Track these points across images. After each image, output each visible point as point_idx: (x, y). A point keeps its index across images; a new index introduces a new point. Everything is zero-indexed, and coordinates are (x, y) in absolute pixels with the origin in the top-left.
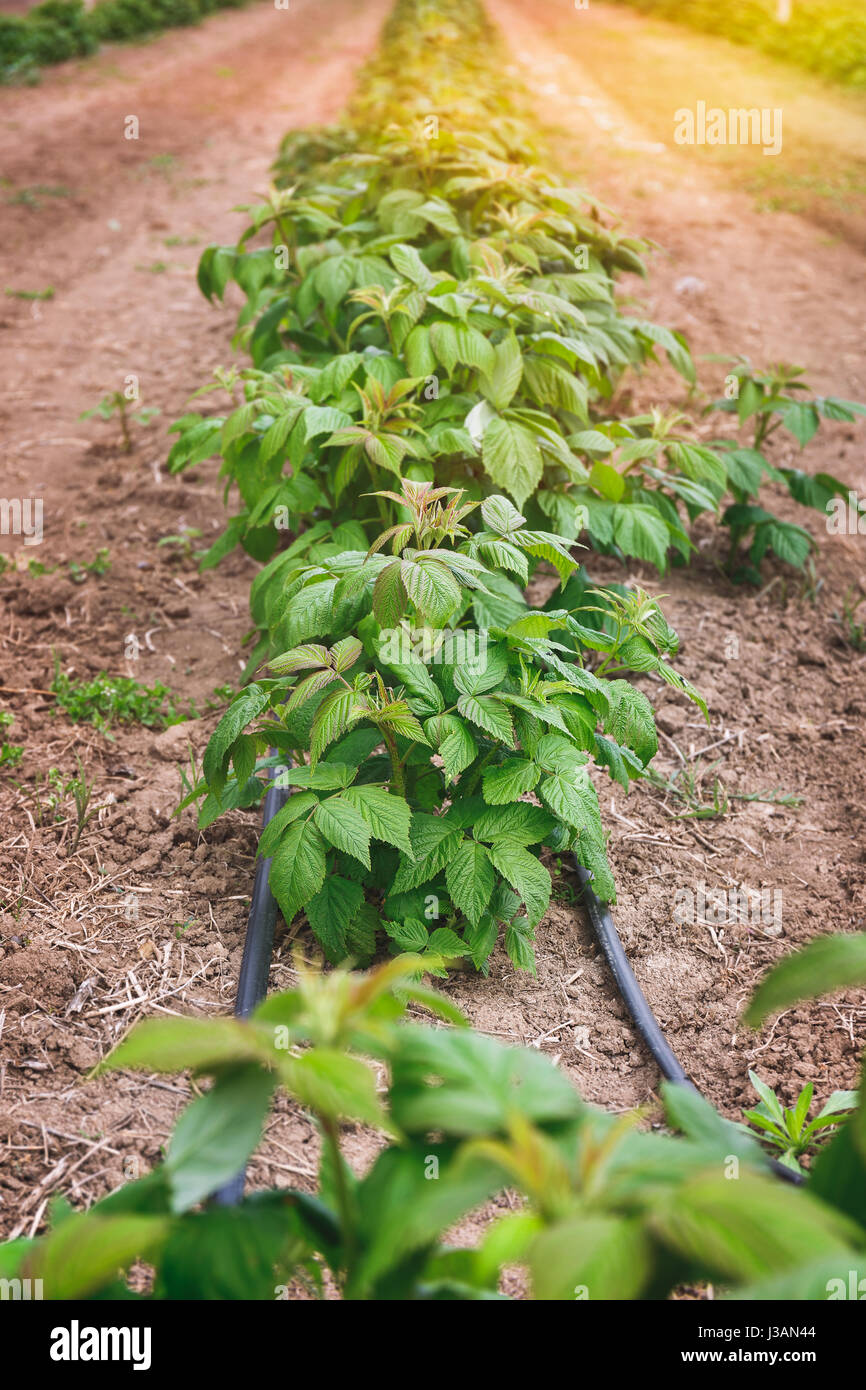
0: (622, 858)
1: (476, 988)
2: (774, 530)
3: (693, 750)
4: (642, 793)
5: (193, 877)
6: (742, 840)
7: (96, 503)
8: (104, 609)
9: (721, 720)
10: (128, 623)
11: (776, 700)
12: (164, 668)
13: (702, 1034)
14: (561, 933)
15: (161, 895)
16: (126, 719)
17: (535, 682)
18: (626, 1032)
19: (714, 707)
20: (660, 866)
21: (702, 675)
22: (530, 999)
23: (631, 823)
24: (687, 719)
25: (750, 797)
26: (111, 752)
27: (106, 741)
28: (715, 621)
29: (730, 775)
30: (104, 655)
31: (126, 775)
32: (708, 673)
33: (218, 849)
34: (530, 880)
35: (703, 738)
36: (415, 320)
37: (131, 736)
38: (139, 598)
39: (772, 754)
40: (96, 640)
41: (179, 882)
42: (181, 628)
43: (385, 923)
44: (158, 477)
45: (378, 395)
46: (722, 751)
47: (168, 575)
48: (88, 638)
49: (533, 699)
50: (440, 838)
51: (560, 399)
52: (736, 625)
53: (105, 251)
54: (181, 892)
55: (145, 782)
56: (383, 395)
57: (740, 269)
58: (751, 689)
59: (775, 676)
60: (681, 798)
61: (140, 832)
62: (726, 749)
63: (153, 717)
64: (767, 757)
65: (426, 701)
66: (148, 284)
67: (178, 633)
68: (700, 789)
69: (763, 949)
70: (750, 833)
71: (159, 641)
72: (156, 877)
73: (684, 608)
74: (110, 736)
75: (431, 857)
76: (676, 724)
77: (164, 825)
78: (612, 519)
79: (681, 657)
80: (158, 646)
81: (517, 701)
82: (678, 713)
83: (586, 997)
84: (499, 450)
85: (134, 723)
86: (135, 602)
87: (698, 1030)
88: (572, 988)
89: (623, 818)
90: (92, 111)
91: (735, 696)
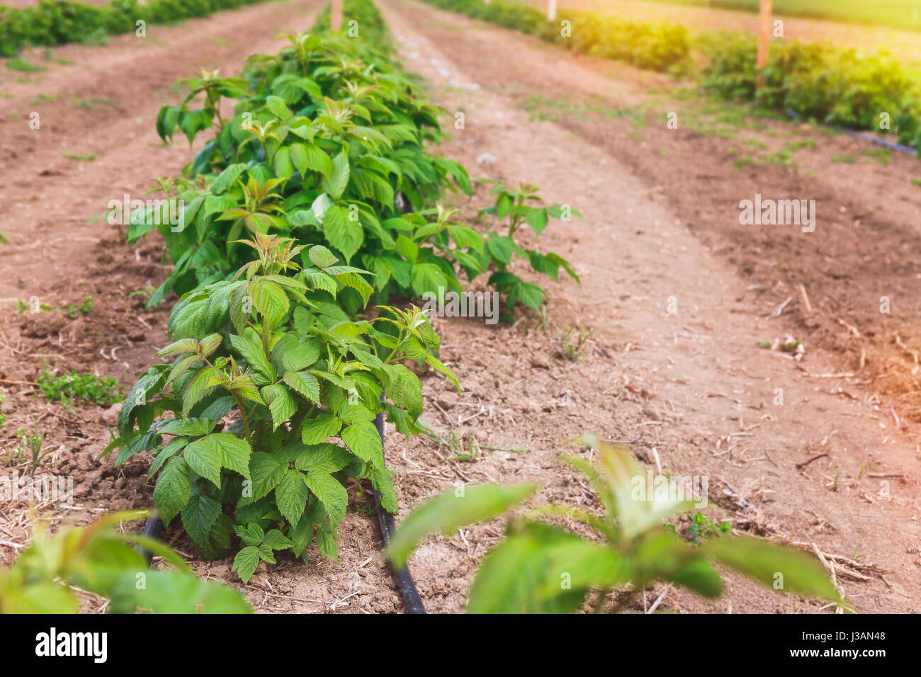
0: (406, 486)
1: (298, 571)
2: (521, 288)
3: (461, 419)
4: (425, 446)
5: (112, 499)
6: (486, 474)
7: (94, 272)
8: (86, 333)
9: (480, 400)
10: (101, 343)
11: (517, 389)
12: (121, 371)
13: (447, 598)
14: (360, 534)
15: (88, 512)
16: (85, 400)
17: (338, 363)
18: (396, 599)
19: (476, 393)
20: (431, 490)
21: (470, 374)
22: (333, 577)
23: (415, 464)
24: (458, 400)
25: (495, 448)
26: (72, 421)
27: (70, 414)
28: (482, 343)
29: (482, 434)
30: (82, 362)
31: (81, 435)
32: (474, 373)
33: (131, 481)
34: (332, 495)
35: (467, 412)
36: (281, 142)
37: (88, 411)
38: (112, 328)
39: (511, 421)
40: (76, 353)
41: (102, 503)
42: (138, 347)
43: (235, 527)
44: (138, 258)
45: (256, 189)
46: (478, 419)
47: (134, 315)
48: (72, 352)
49: (336, 374)
50: (273, 469)
51: (376, 195)
52: (495, 345)
53: (132, 135)
54: (102, 510)
55: (93, 440)
56: (259, 190)
57: (517, 151)
58: (501, 383)
59: (517, 375)
60: (449, 448)
61: (80, 470)
62: (481, 418)
63: (105, 399)
64: (508, 423)
65: (264, 375)
66: (155, 153)
67: (135, 350)
68: (461, 442)
69: (493, 542)
70: (492, 469)
71: (121, 354)
72: (87, 500)
73: (464, 336)
74: (73, 411)
75: (266, 481)
76: (450, 403)
77: (98, 465)
78: (410, 273)
79: (458, 363)
80: (119, 357)
81: (324, 375)
82: (452, 396)
83: (372, 575)
84: (334, 224)
85: (91, 403)
86: (109, 330)
87: (445, 596)
88: (363, 570)
89: (411, 462)
90: (137, 61)
91: (490, 387)
